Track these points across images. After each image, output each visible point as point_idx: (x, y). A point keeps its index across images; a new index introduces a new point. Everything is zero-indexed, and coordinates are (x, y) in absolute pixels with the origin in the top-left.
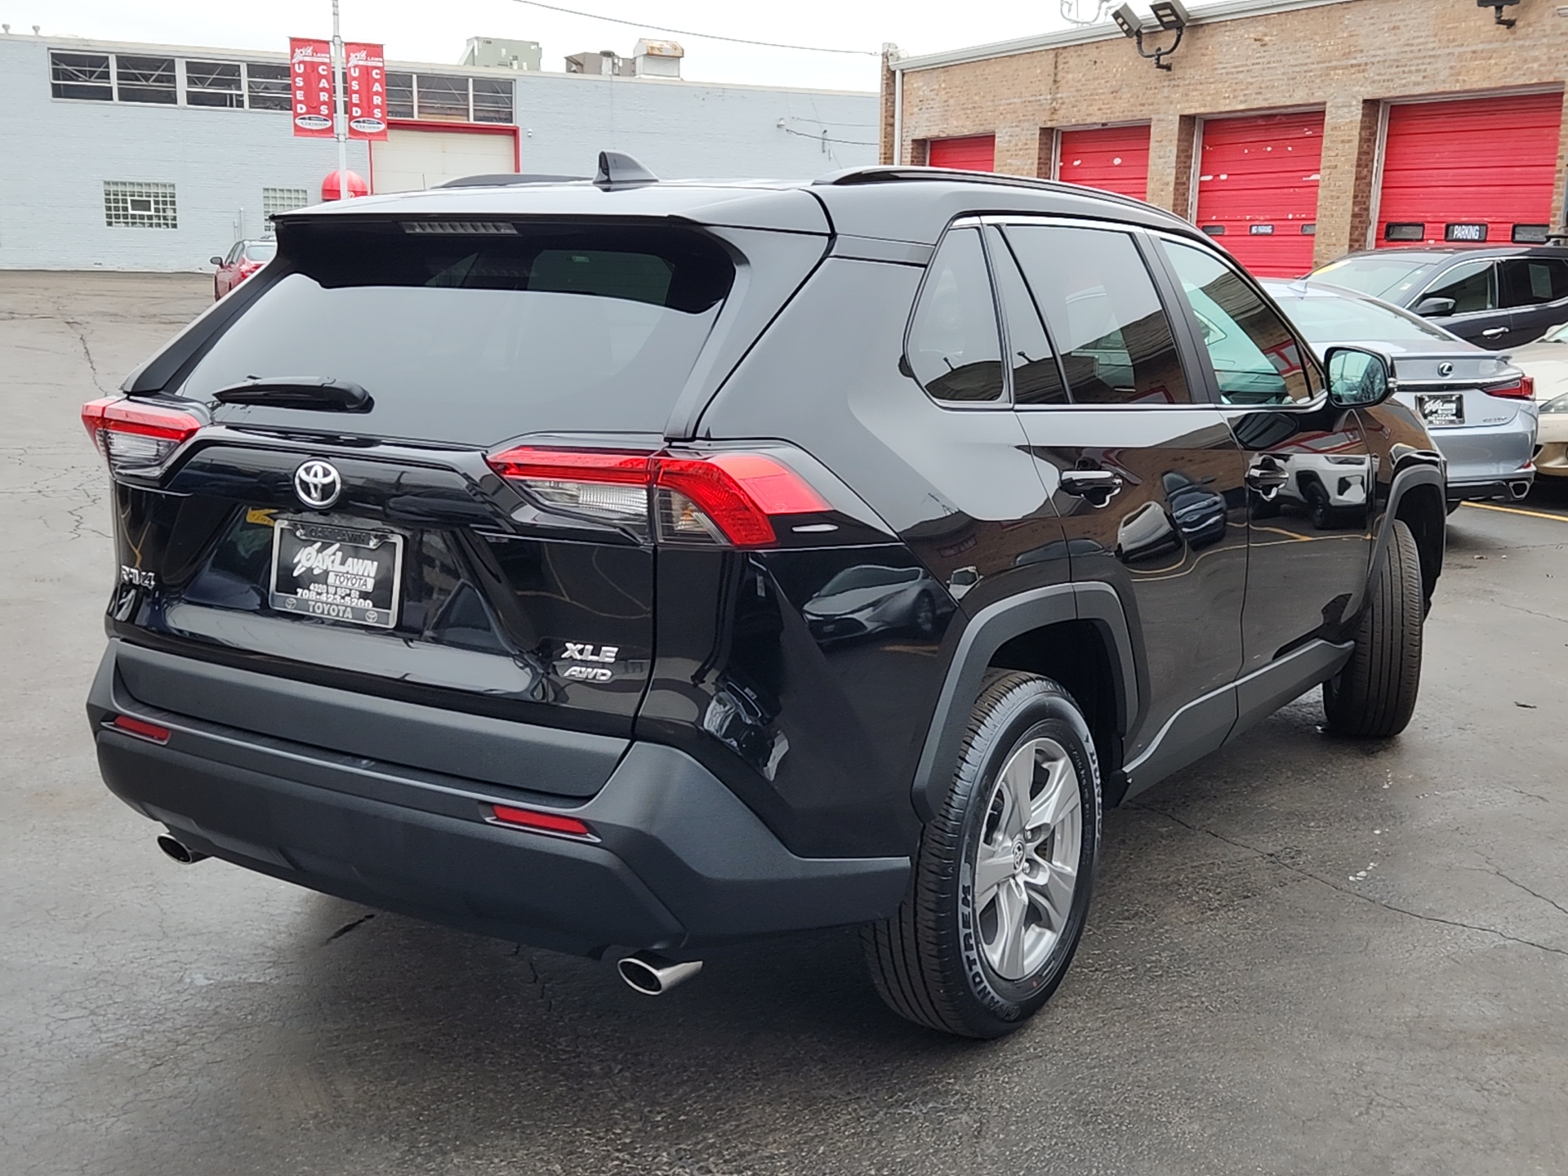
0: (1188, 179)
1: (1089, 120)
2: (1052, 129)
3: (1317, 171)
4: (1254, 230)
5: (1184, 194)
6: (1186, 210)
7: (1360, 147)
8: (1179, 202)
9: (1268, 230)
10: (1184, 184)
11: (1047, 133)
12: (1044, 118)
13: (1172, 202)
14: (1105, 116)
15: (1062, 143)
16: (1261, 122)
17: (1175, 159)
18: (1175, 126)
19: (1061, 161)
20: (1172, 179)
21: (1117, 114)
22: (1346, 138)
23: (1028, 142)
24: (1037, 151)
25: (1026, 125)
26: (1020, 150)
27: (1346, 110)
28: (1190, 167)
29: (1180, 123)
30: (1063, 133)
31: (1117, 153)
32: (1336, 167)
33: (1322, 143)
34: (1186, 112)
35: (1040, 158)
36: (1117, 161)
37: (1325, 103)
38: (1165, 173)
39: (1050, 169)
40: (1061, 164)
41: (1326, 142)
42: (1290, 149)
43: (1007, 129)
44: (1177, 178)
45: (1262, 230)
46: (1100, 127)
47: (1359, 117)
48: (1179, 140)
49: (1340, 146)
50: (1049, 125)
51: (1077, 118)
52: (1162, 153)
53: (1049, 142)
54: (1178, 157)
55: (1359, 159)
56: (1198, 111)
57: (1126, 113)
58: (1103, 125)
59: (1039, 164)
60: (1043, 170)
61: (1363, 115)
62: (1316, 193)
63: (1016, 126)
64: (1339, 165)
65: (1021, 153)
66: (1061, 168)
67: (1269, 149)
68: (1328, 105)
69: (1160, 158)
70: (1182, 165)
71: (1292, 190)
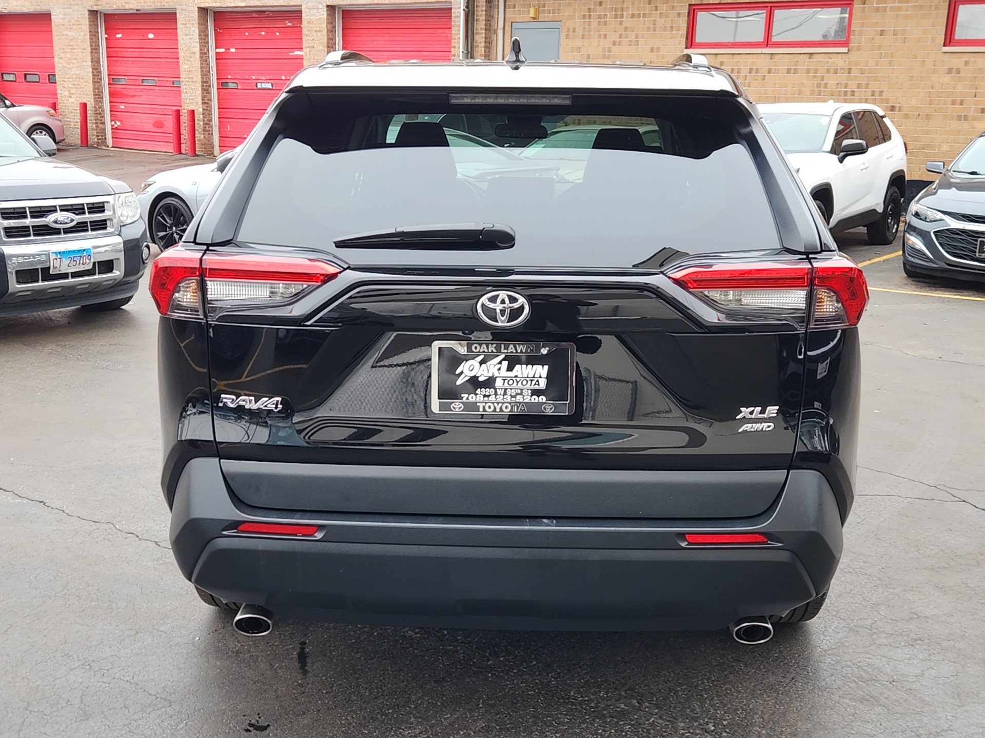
0: (208, 51)
1: (127, 7)
2: (97, 12)
3: (301, 49)
4: (259, 86)
5: (206, 61)
6: (209, 71)
7: (328, 35)
8: (204, 65)
9: (269, 86)
10: (206, 53)
11: (93, 13)
12: (91, 4)
13: (199, 66)
14: (139, 4)
15: (105, 21)
16: (254, 15)
17: (197, 37)
18: (195, 14)
19: (106, 34)
20: (197, 50)
21: (149, 4)
22: (318, 29)
23: (80, 20)
24: (88, 26)
25: (76, 7)
26: (74, 25)
27: (315, 11)
28: (208, 43)
29: (198, 12)
30: (104, 14)
31: (151, 30)
32: (313, 47)
33: (302, 32)
34: (202, 5)
35: (90, 32)
36: (151, 36)
37: (301, 6)
38: (192, 46)
39: (98, 39)
40: (106, 36)
41: (304, 31)
42: (278, 34)
43: (61, 10)
44: (201, 50)
45: (265, 86)
46: (135, 12)
47: (325, 16)
48: (199, 24)
49: (315, 34)
50: (95, 8)
51: (118, 5)
52: (187, 32)
53: (96, 20)
54: (200, 35)
55: (328, 43)
56: (211, 5)
57: (156, 3)
58: (137, 10)
59: (90, 35)
60: (94, 40)
61: (328, 15)
62: (302, 63)
63: (68, 8)
64: (315, 46)
65: (74, 27)
66: (106, 39)
67: (263, 33)
68: (303, 7)
69: (186, 35)
70: (203, 41)
71: (282, 61)
